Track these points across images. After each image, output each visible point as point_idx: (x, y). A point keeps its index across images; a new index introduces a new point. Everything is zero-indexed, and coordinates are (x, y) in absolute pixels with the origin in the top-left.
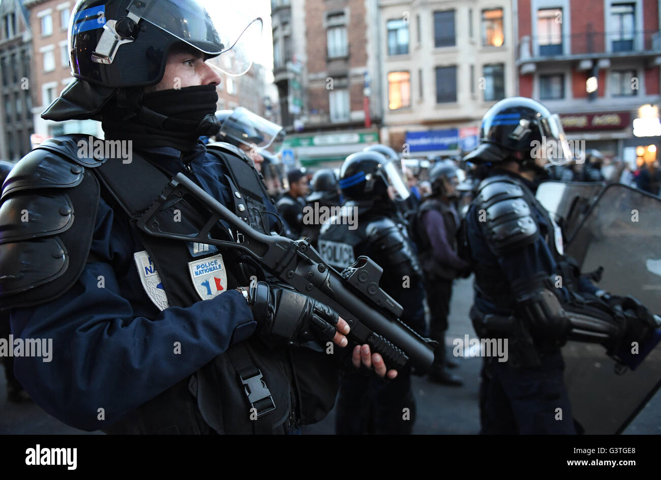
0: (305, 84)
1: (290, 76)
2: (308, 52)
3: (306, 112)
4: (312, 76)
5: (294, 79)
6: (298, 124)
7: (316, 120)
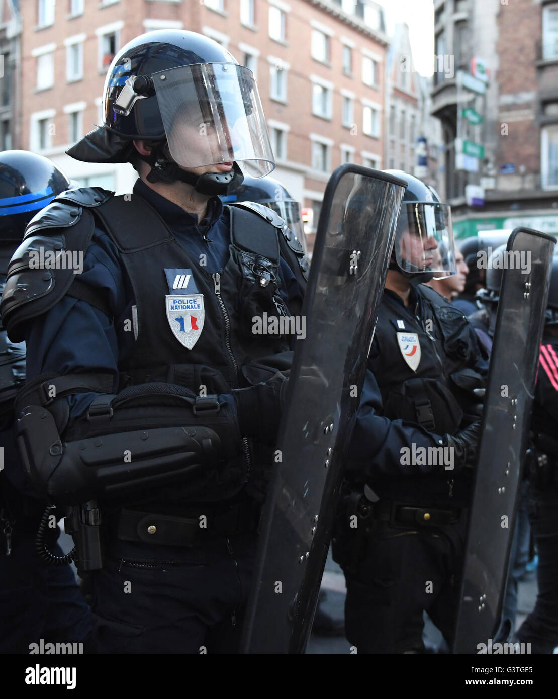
0: (493, 114)
1: (461, 98)
2: (501, 52)
3: (491, 169)
4: (507, 99)
5: (471, 105)
6: (474, 192)
7: (510, 185)
